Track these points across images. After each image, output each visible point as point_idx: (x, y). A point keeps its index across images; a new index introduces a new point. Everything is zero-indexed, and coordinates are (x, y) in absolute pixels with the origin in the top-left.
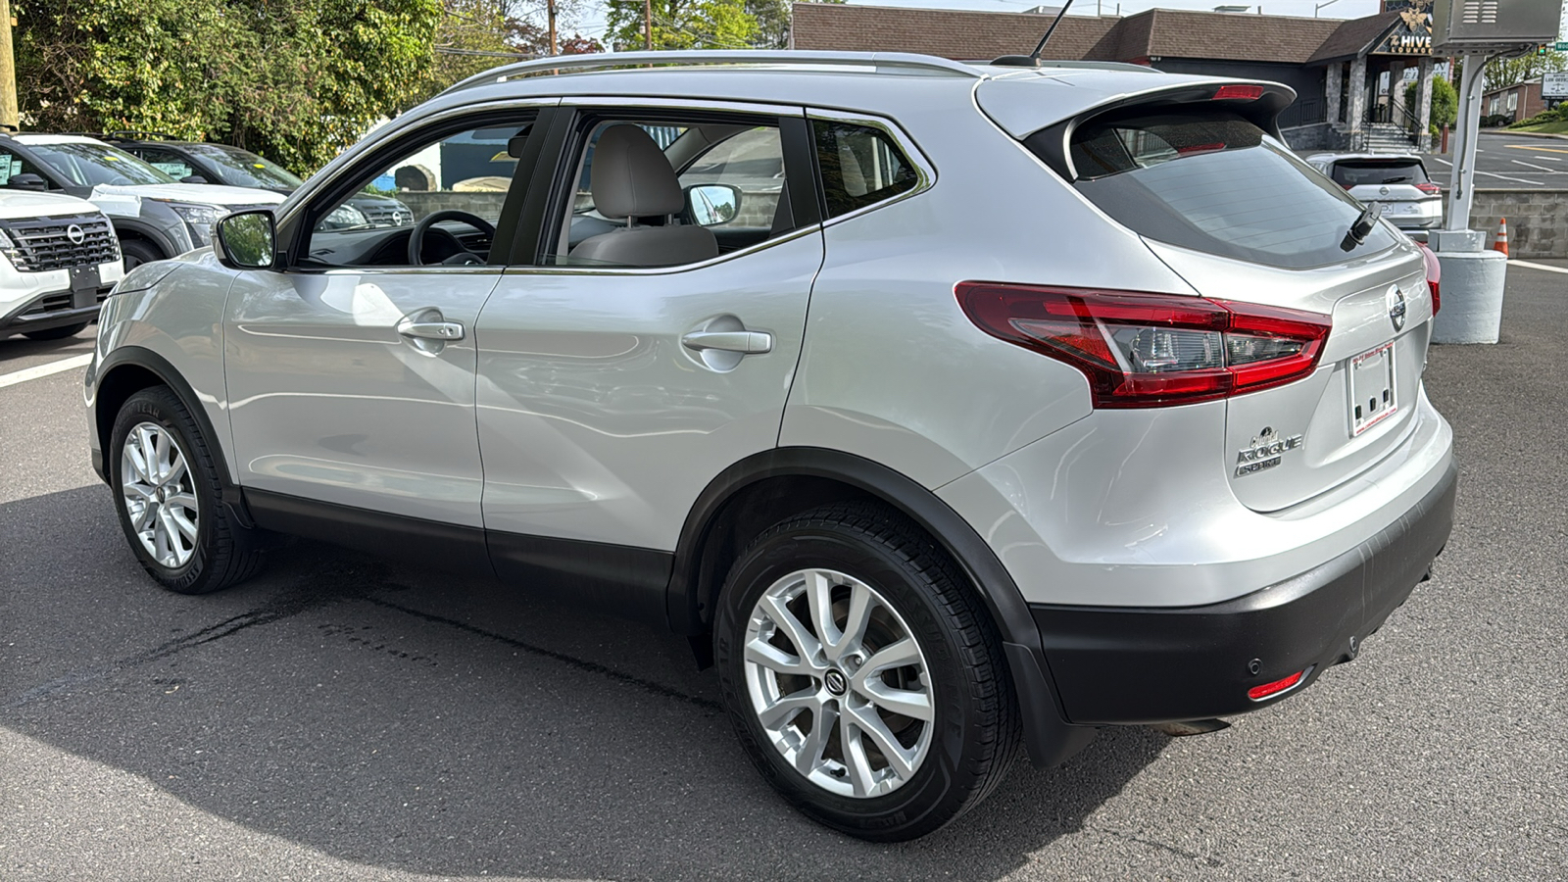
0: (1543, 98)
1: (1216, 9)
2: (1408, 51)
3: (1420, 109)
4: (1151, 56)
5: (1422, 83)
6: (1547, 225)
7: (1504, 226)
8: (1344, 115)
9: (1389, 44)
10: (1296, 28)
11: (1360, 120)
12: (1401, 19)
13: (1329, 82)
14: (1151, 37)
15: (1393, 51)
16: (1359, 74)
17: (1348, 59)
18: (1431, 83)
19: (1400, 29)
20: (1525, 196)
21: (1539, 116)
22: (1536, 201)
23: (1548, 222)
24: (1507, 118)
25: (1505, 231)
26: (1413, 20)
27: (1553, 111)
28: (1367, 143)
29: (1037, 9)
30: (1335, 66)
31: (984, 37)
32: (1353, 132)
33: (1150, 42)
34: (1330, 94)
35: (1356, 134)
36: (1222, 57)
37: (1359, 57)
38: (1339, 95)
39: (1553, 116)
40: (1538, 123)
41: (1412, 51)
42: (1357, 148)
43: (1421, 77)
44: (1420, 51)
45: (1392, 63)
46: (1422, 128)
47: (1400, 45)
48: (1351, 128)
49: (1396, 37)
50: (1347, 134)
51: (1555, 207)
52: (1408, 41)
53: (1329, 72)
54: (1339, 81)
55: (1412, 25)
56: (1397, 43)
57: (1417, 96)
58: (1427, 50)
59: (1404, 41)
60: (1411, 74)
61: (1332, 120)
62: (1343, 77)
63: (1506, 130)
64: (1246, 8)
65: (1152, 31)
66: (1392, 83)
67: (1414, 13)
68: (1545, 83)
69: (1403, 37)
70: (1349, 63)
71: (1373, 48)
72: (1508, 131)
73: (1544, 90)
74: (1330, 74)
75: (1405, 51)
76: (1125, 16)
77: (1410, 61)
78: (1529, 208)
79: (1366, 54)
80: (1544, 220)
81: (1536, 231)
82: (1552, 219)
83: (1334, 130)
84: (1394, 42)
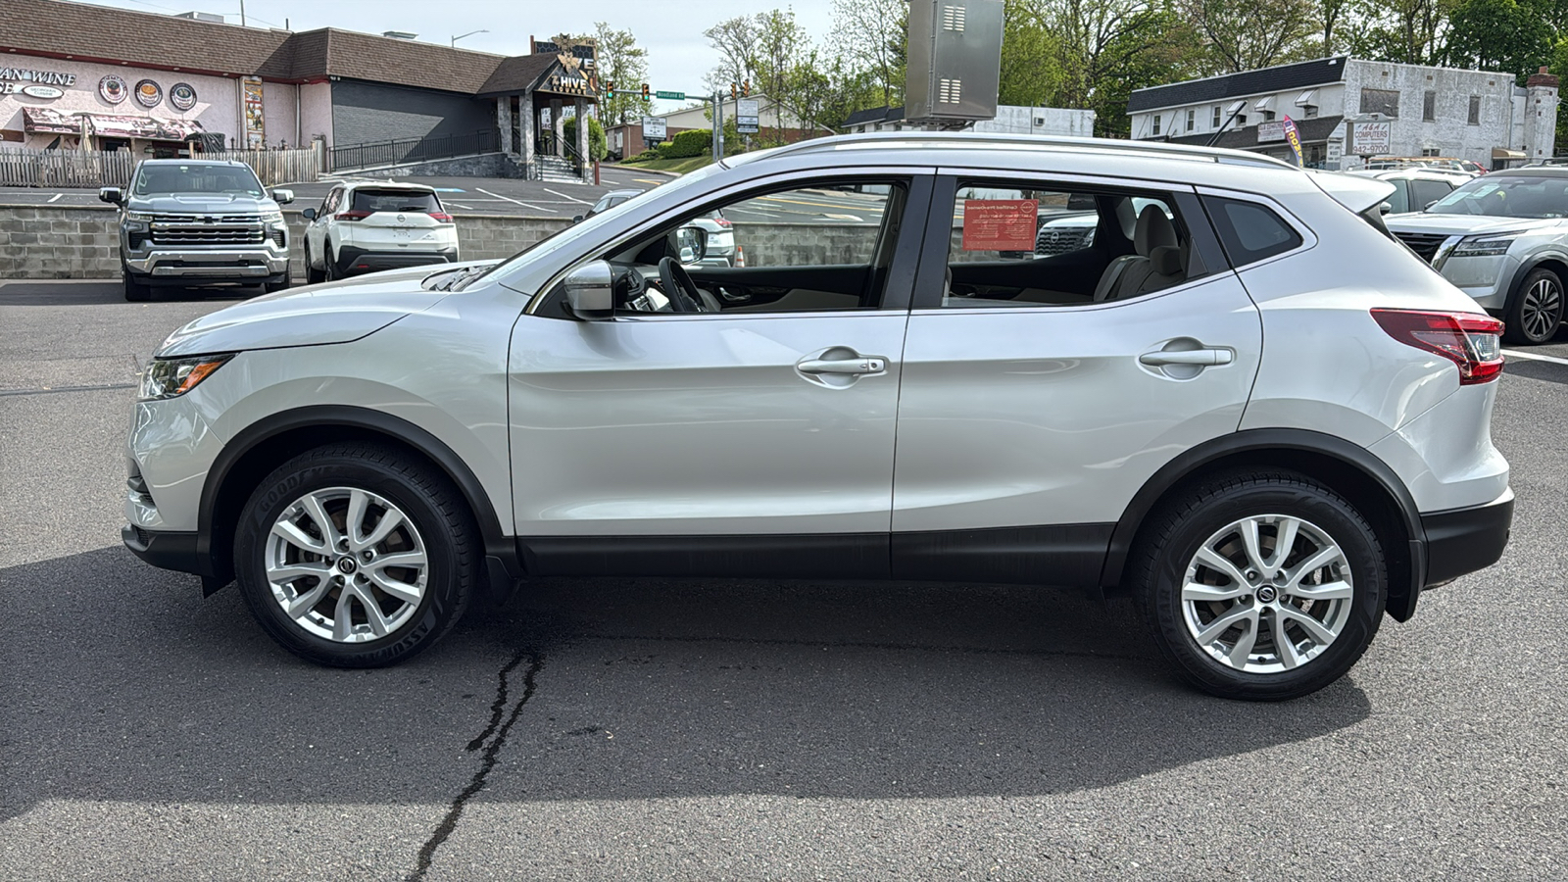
0: (645, 138)
1: (386, 34)
2: (567, 91)
3: (581, 145)
4: (330, 75)
5: (580, 121)
6: (769, 253)
7: (741, 253)
8: (517, 147)
9: (551, 83)
10: (464, 60)
11: (532, 151)
12: (558, 60)
13: (500, 113)
14: (329, 56)
15: (555, 90)
16: (527, 109)
17: (516, 94)
18: (587, 121)
19: (559, 70)
20: (752, 228)
21: (644, 154)
22: (760, 233)
23: (769, 250)
24: (616, 154)
25: (742, 258)
26: (569, 63)
27: (653, 150)
28: (541, 173)
29: (191, 14)
30: (504, 100)
31: (145, 40)
32: (528, 162)
33: (328, 62)
34: (502, 125)
35: (531, 165)
36: (400, 81)
37: (527, 92)
38: (510, 127)
39: (654, 155)
40: (643, 160)
41: (570, 91)
42: (533, 177)
43: (579, 115)
44: (576, 92)
45: (552, 100)
46: (584, 161)
47: (560, 85)
48: (526, 159)
49: (556, 77)
50: (522, 164)
51: (774, 237)
52: (566, 82)
53: (499, 105)
54: (509, 114)
55: (568, 67)
56: (557, 83)
57: (577, 133)
58: (582, 91)
59: (563, 82)
60: (568, 112)
61: (507, 149)
62: (512, 111)
63: (618, 165)
64: (415, 36)
65: (329, 50)
66: (554, 119)
67: (569, 56)
68: (645, 126)
69: (562, 78)
70: (518, 97)
71: (539, 84)
72: (620, 166)
73: (645, 132)
74: (501, 106)
75: (564, 91)
76: (296, 32)
77: (568, 99)
78: (755, 238)
79: (533, 91)
80: (767, 248)
81: (762, 258)
82: (772, 248)
83: (510, 160)
84: (555, 82)
